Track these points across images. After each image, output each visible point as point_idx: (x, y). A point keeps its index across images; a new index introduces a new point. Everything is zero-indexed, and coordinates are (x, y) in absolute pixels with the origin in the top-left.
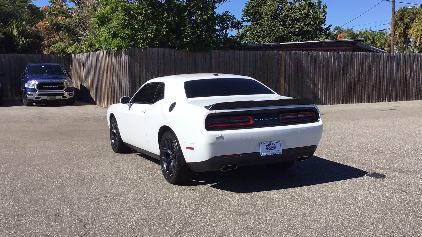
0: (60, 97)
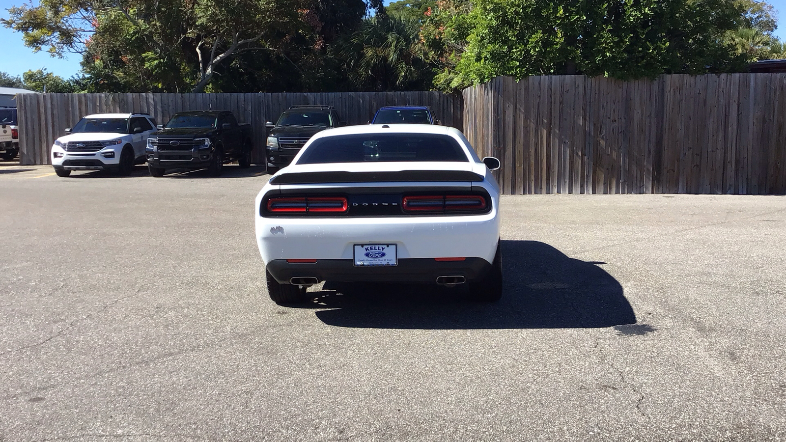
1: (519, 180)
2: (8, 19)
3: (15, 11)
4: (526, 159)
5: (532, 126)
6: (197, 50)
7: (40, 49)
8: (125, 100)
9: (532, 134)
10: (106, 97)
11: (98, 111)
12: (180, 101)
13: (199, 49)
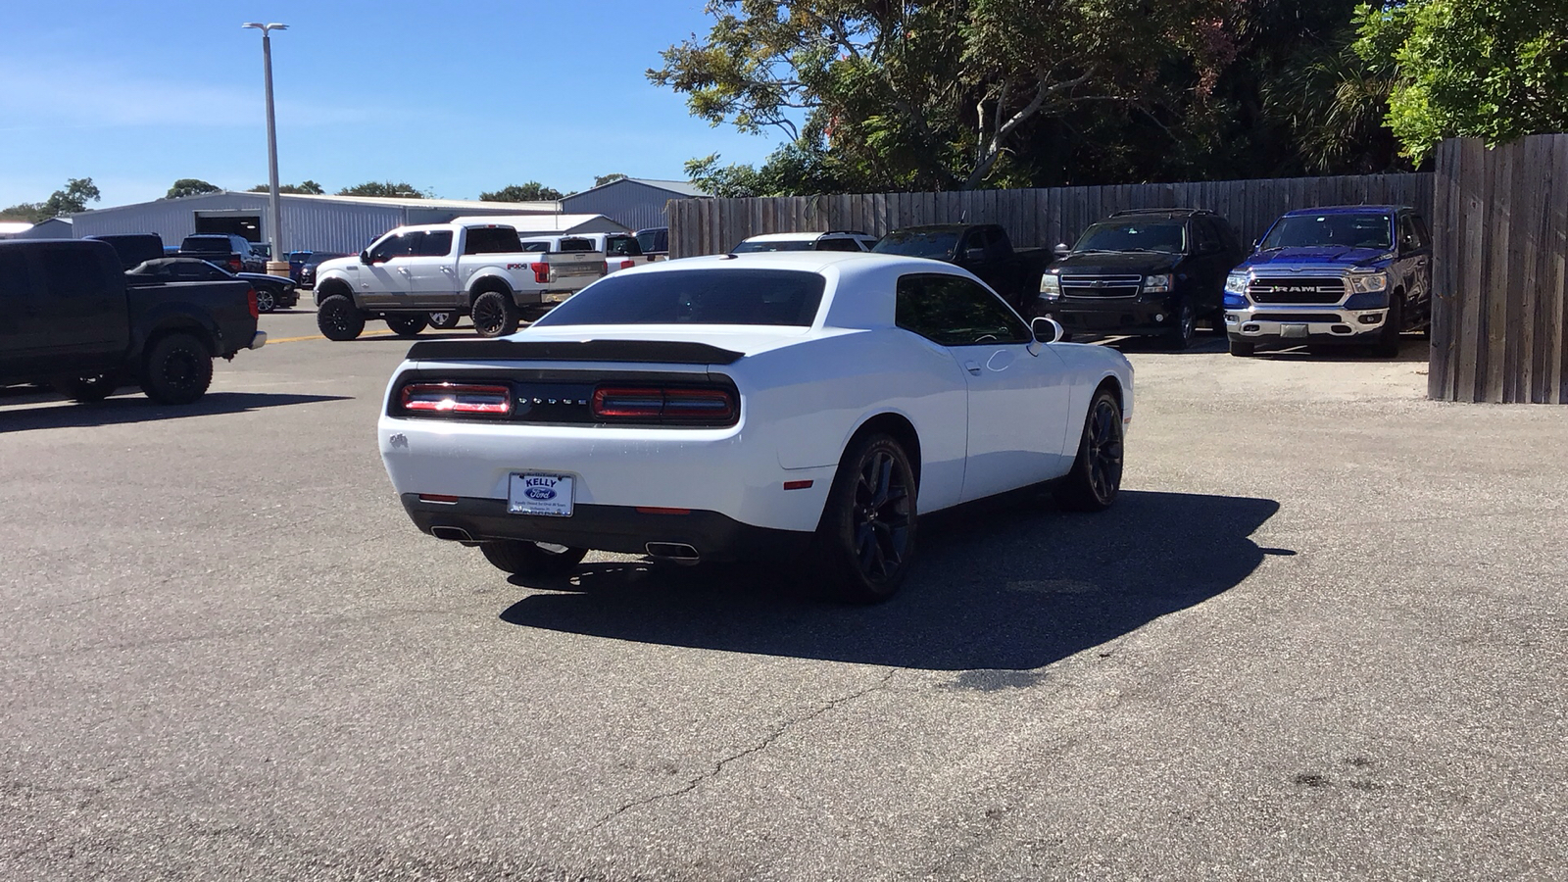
0: (1325, 328)
1: (1496, 370)
2: (659, 69)
3: (671, 56)
4: (1515, 322)
5: (1531, 248)
6: (979, 108)
7: (720, 119)
8: (839, 208)
9: (1530, 265)
10: (807, 202)
11: (794, 227)
12: (930, 207)
13: (982, 106)
